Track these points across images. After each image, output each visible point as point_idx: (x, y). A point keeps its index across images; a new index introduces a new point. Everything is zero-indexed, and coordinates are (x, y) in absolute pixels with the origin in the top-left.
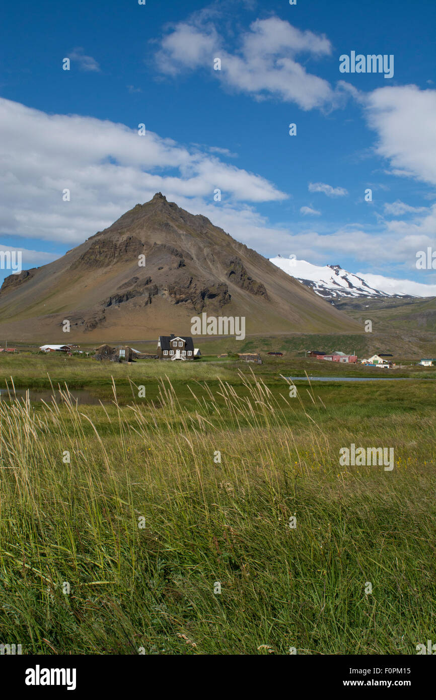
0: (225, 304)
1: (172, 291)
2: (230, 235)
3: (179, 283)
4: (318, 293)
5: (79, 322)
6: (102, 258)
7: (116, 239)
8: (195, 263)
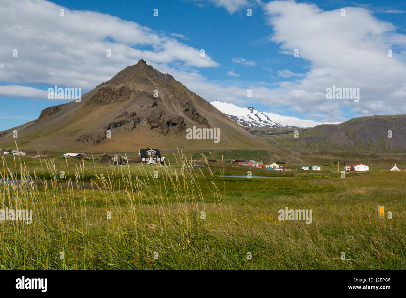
0: (182, 129)
1: (149, 121)
2: (186, 86)
3: (153, 116)
4: (239, 124)
5: (89, 139)
6: (105, 99)
7: (114, 88)
8: (164, 103)
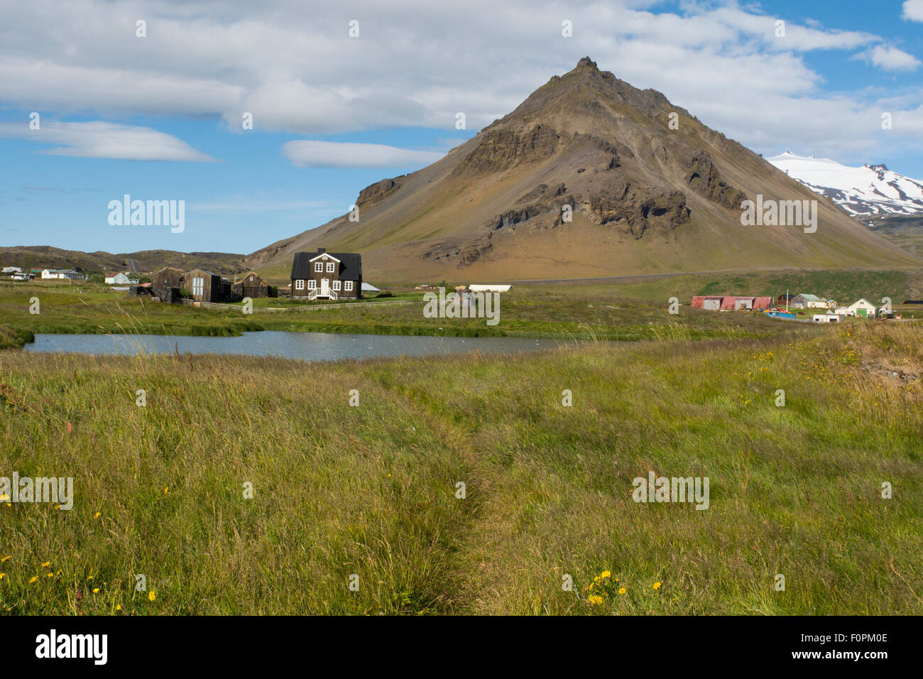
0: (680, 223)
1: (596, 205)
2: (698, 118)
3: (607, 193)
4: (848, 209)
5: (453, 252)
6: (497, 158)
7: (519, 129)
8: (637, 161)
